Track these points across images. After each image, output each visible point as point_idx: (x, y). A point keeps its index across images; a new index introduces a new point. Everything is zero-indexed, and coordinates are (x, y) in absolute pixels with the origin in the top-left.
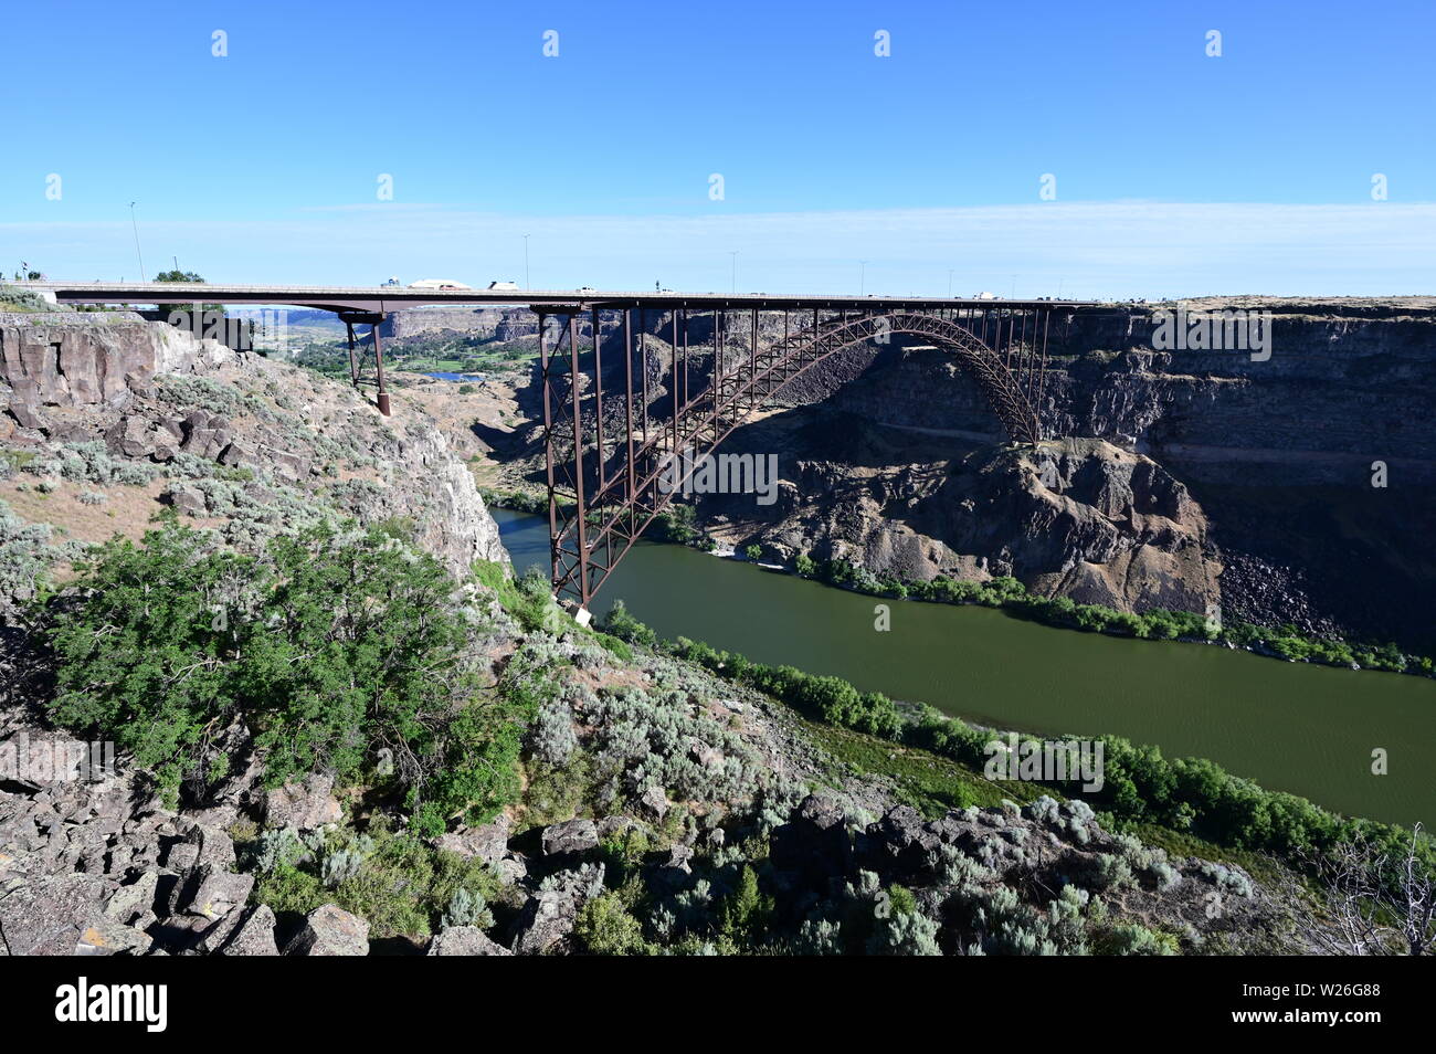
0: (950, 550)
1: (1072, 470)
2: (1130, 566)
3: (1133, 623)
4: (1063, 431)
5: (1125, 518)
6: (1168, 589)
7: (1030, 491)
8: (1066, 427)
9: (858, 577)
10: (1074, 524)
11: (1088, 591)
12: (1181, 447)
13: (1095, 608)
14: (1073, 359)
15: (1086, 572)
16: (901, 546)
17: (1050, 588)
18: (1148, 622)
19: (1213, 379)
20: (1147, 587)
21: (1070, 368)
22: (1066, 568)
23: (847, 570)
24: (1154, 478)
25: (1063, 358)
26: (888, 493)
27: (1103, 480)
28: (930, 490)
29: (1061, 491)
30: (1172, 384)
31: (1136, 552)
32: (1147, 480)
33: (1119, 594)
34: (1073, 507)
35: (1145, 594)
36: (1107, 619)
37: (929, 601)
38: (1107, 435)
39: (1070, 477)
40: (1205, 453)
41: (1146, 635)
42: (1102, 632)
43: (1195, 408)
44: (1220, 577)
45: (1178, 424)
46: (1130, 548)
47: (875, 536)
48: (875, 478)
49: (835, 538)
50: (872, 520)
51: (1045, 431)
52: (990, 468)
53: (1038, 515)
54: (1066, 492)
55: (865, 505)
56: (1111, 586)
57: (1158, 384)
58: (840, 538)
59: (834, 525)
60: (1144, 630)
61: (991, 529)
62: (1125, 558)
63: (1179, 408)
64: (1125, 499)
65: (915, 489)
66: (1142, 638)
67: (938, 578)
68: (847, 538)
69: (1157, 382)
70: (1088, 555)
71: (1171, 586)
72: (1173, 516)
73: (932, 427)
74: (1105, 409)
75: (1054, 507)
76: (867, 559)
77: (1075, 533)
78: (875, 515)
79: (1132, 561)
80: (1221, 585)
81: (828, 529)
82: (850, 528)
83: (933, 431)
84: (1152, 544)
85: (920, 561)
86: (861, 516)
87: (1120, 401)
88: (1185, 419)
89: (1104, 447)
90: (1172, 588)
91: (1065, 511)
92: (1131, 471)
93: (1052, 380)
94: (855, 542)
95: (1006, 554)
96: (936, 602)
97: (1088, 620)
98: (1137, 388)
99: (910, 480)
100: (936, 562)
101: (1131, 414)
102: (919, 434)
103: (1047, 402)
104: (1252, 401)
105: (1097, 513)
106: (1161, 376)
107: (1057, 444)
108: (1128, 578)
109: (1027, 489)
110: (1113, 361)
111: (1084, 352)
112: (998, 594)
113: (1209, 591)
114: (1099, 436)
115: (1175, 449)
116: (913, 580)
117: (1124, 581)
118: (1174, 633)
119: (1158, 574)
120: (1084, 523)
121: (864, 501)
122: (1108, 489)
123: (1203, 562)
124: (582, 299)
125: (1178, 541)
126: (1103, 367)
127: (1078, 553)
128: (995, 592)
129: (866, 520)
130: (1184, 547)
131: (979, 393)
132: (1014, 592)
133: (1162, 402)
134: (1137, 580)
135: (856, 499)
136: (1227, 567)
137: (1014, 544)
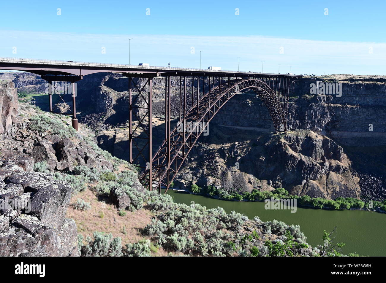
0: (256, 178)
1: (301, 143)
2: (327, 181)
3: (334, 204)
4: (295, 127)
5: (322, 161)
6: (342, 189)
7: (287, 152)
8: (296, 125)
9: (221, 193)
10: (305, 165)
11: (313, 192)
12: (337, 132)
13: (319, 199)
14: (297, 98)
15: (311, 184)
16: (236, 178)
17: (298, 191)
18: (339, 203)
19: (348, 106)
20: (334, 189)
21: (296, 101)
22: (303, 183)
23: (215, 190)
24: (331, 145)
25: (293, 97)
26: (227, 155)
27: (314, 146)
28: (245, 153)
29: (298, 151)
30: (334, 107)
31: (328, 175)
32: (328, 146)
33: (325, 192)
34: (304, 158)
35: (334, 192)
36: (324, 203)
37: (252, 201)
38: (312, 128)
39: (300, 145)
40: (346, 134)
41: (339, 209)
42: (322, 209)
43: (342, 117)
44: (359, 183)
45: (336, 123)
46: (325, 173)
47: (224, 174)
48: (221, 148)
49: (207, 176)
50: (222, 167)
51: (289, 127)
52: (269, 143)
53: (291, 162)
54: (300, 152)
55: (218, 161)
56: (322, 189)
57: (329, 108)
58: (209, 175)
59: (205, 170)
60: (338, 206)
61: (272, 169)
62: (324, 177)
63: (336, 117)
64: (321, 153)
65: (239, 153)
66: (338, 210)
67: (253, 191)
68: (213, 176)
69: (328, 107)
70: (311, 177)
71: (342, 187)
72: (339, 159)
73: (242, 126)
74: (310, 118)
75: (297, 158)
76: (222, 185)
77: (306, 168)
78: (222, 165)
79: (327, 178)
80: (360, 186)
81: (203, 172)
82: (213, 171)
83: (243, 128)
84: (333, 171)
85: (245, 184)
86: (217, 166)
87: (316, 114)
88: (338, 121)
89: (311, 133)
90: (343, 188)
91: (301, 159)
92: (322, 142)
93: (290, 106)
94: (216, 177)
95: (279, 179)
96: (254, 201)
97: (317, 204)
98: (321, 109)
99: (236, 149)
100: (251, 184)
101: (320, 120)
102: (237, 129)
103: (289, 115)
104: (362, 114)
105: (312, 159)
106: (329, 104)
107: (293, 132)
108: (327, 185)
109: (285, 151)
110: (312, 99)
111: (300, 95)
112: (279, 196)
113: (356, 189)
114: (309, 129)
115: (335, 133)
116: (243, 192)
117: (326, 187)
118: (349, 207)
119: (337, 183)
120: (309, 164)
121: (217, 159)
122: (316, 150)
123: (352, 177)
124: (157, 71)
125: (342, 169)
126: (308, 101)
127: (307, 176)
128: (278, 195)
129: (219, 167)
130: (344, 172)
131: (261, 112)
132: (284, 194)
133: (331, 115)
134: (330, 186)
135: (213, 158)
136: (361, 179)
137: (282, 174)
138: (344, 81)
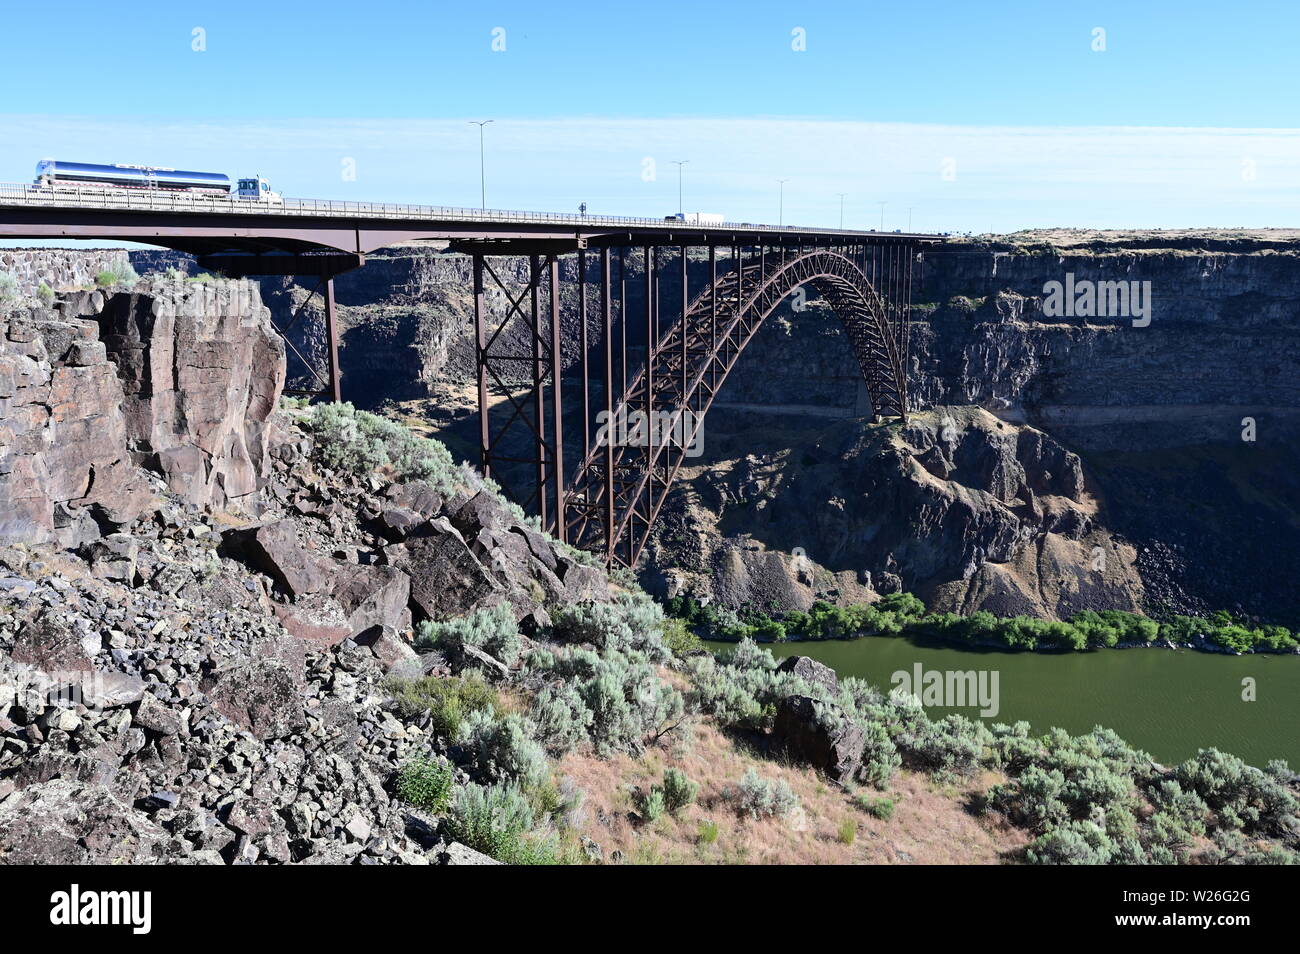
0: (821, 567)
1: (953, 447)
2: (1039, 562)
3: (1068, 634)
4: (937, 400)
5: (1022, 503)
6: (1087, 585)
7: (914, 478)
8: (936, 392)
9: (715, 618)
10: (971, 516)
11: (1001, 601)
12: (1058, 410)
13: (1021, 620)
14: (933, 307)
15: (993, 577)
16: (758, 567)
17: (954, 601)
18: (1082, 630)
19: (1089, 326)
20: (1064, 586)
21: (930, 318)
22: (968, 573)
23: (695, 611)
24: (1043, 449)
25: (922, 306)
26: (724, 496)
27: (995, 456)
28: (778, 488)
29: (947, 475)
30: (1048, 333)
31: (1041, 543)
32: (1035, 453)
33: (1036, 598)
34: (965, 494)
35: (1064, 595)
36: (1038, 632)
37: (815, 639)
38: (983, 400)
39: (951, 456)
40: (1086, 415)
41: (1083, 647)
42: (1035, 650)
43: (1073, 362)
44: (1136, 563)
45: (1056, 382)
46: (1032, 539)
47: (720, 559)
48: (702, 477)
49: (666, 567)
50: (710, 535)
51: (912, 400)
52: (852, 453)
53: (927, 508)
54: (953, 476)
55: (697, 517)
56: (1026, 591)
57: (1033, 335)
58: (672, 565)
59: (659, 549)
60: (1081, 641)
61: (869, 534)
62: (1031, 551)
63: (1056, 363)
64: (1018, 477)
65: (760, 488)
66: (1081, 651)
67: (816, 606)
68: (683, 566)
69: (1031, 332)
70: (990, 553)
71: (1088, 579)
72: (1072, 494)
73: (767, 403)
74: (977, 369)
75: (945, 497)
76: (718, 592)
77: (973, 527)
78: (711, 528)
79: (1039, 554)
80: (1141, 573)
81: (652, 554)
82: (682, 549)
83: (766, 409)
84: (1055, 531)
85: (788, 586)
86: (695, 532)
87: (994, 357)
88: (1062, 376)
89: (983, 416)
90: (1091, 583)
91: (957, 500)
92: (1016, 443)
93: (913, 334)
94: (695, 569)
95: (892, 564)
96: (822, 639)
97: (1017, 636)
98: (1011, 340)
99: (751, 478)
100: (808, 584)
101: (1006, 374)
102: (748, 413)
103: (912, 363)
104: (1132, 350)
105: (991, 498)
106: (1034, 324)
107: (928, 416)
108: (1041, 577)
109: (908, 476)
110: (980, 308)
111: (944, 299)
112: (897, 617)
113: (1130, 582)
114: (974, 403)
115: (1054, 412)
116: (786, 614)
117: (1037, 580)
118: (1113, 640)
119: (1071, 567)
120: (982, 513)
121: (694, 510)
122: (1001, 468)
123: (1115, 547)
125: (1083, 525)
126: (970, 316)
127: (979, 552)
128: (893, 615)
129: (703, 537)
130: (1089, 532)
131: (824, 355)
132: (912, 611)
133: (1040, 357)
134: (1051, 579)
135: (682, 510)
136: (1140, 551)
137: (901, 549)
138: (1076, 251)
